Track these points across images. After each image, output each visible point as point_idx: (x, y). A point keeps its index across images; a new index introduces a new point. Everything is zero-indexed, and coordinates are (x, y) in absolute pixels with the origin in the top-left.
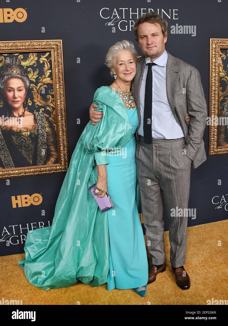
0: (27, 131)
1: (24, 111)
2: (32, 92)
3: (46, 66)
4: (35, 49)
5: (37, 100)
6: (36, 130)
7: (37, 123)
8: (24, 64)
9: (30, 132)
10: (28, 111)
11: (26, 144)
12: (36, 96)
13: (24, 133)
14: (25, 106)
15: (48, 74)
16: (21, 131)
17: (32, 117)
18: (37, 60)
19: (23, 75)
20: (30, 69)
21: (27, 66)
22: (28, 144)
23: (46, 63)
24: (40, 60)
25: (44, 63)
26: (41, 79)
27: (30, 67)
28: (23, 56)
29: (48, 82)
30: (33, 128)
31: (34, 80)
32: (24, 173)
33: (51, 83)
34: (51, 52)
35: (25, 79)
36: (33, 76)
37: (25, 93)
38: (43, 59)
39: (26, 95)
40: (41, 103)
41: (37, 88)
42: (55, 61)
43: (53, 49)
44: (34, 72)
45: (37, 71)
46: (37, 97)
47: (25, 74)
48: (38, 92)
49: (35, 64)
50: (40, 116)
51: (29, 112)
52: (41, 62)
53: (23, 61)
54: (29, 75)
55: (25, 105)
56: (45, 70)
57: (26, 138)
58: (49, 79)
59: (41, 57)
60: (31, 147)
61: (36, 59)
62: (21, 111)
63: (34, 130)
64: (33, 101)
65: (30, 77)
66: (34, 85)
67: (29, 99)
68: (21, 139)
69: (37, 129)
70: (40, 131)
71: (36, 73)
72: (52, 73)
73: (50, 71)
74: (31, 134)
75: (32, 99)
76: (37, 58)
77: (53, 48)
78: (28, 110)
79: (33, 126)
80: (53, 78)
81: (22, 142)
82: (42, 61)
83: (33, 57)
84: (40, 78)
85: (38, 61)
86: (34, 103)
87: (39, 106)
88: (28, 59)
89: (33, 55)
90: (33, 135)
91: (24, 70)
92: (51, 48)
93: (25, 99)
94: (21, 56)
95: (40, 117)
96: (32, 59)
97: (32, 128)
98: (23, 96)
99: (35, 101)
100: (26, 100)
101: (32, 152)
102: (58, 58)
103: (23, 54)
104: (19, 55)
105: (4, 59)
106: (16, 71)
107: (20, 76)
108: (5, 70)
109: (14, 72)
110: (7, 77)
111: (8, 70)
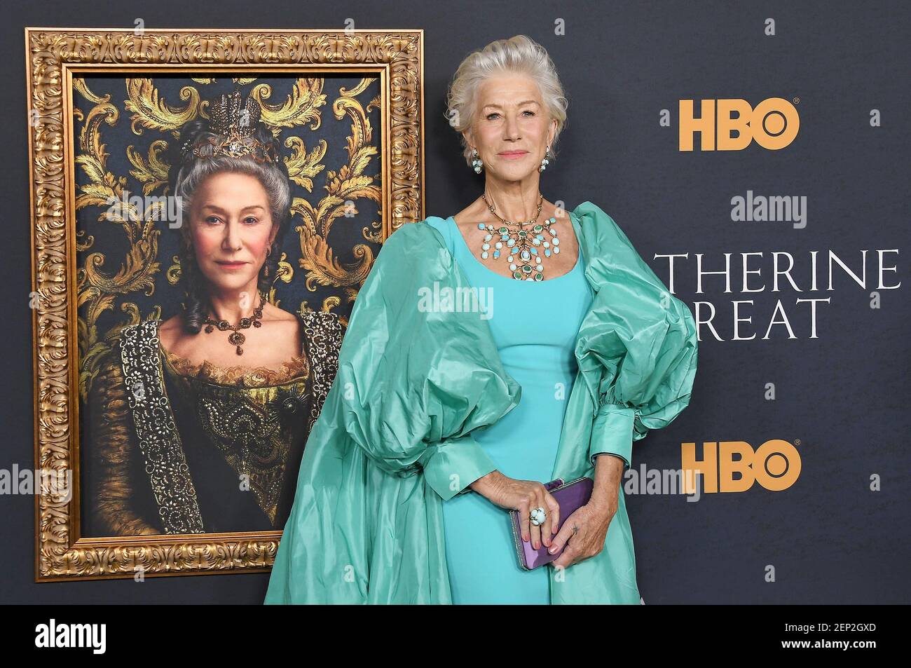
0: (266, 385)
1: (262, 304)
2: (299, 228)
3: (356, 129)
4: (317, 61)
5: (316, 264)
6: (303, 381)
7: (307, 352)
8: (271, 117)
9: (279, 390)
10: (275, 305)
11: (260, 439)
12: (309, 246)
13: (253, 393)
14: (264, 282)
15: (364, 162)
16: (241, 381)
17: (292, 327)
18: (323, 105)
19: (267, 162)
20: (296, 139)
21: (283, 128)
22: (267, 439)
23: (356, 119)
24: (335, 105)
25: (348, 119)
26: (336, 180)
27: (297, 130)
28: (272, 89)
29: (362, 193)
30: (292, 374)
31: (308, 185)
32: (240, 557)
33: (373, 198)
34: (378, 75)
35: (274, 179)
36: (304, 167)
37: (268, 233)
38: (347, 101)
39: (273, 240)
40: (328, 274)
41: (319, 217)
42: (392, 112)
43: (387, 65)
44: (308, 151)
45: (321, 150)
46: (316, 251)
47: (272, 158)
48: (319, 231)
49: (313, 121)
50: (321, 325)
51: (280, 307)
52: (340, 113)
53: (269, 109)
54: (287, 164)
55: (266, 278)
56: (353, 147)
57: (261, 411)
58: (367, 181)
59: (340, 96)
60: (276, 452)
61: (320, 100)
62: (247, 302)
63: (294, 382)
64: (300, 264)
65: (292, 170)
66: (305, 203)
67: (283, 258)
68: (239, 414)
69: (306, 377)
70: (317, 388)
71: (316, 156)
72: (381, 158)
73: (372, 151)
74: (281, 395)
75: (296, 257)
76: (323, 97)
77: (389, 61)
78: (275, 299)
79: (291, 366)
80: (380, 177)
81: (244, 426)
82: (344, 108)
83: (309, 94)
84: (331, 175)
85: (326, 110)
86: (300, 273)
87: (319, 286)
88: (290, 100)
89: (310, 86)
90: (290, 402)
91: (270, 143)
92: (381, 61)
93: (268, 258)
94: (263, 90)
95: (321, 329)
96: (303, 100)
97: (289, 373)
98: (263, 244)
99: (308, 267)
100: (272, 259)
101: (280, 470)
102: (405, 99)
103: (270, 80)
104: (254, 84)
105: (196, 98)
106: (238, 146)
107: (253, 165)
108: (199, 137)
109: (234, 148)
110: (206, 167)
111: (210, 138)
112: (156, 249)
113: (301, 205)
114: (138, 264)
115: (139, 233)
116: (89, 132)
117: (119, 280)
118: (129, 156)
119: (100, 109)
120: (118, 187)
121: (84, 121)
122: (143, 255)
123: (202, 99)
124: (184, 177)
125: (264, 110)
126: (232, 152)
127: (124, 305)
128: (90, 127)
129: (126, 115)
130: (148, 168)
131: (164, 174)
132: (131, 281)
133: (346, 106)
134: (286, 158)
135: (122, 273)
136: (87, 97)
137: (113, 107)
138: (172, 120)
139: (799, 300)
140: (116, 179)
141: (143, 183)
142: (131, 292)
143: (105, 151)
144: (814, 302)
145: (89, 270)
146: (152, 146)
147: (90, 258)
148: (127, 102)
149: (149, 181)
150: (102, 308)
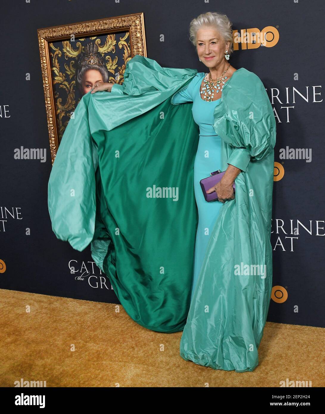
3: (126, 51)
8: (102, 50)
18: (115, 44)
19: (101, 65)
20: (109, 57)
21: (105, 53)
23: (125, 48)
24: (119, 44)
25: (123, 48)
26: (121, 70)
27: (108, 54)
28: (101, 40)
31: (113, 72)
35: (103, 71)
36: (111, 66)
44: (112, 61)
47: (103, 64)
49: (113, 50)
52: (121, 46)
53: (100, 47)
56: (125, 58)
59: (120, 41)
61: (114, 43)
65: (108, 67)
71: (115, 62)
82: (122, 45)
83: (111, 41)
84: (119, 68)
85: (116, 46)
88: (106, 44)
89: (111, 38)
91: (101, 59)
94: (98, 41)
96: (109, 43)
103: (101, 37)
104: (96, 39)
105: (81, 46)
106: (93, 61)
107: (97, 67)
108: (82, 59)
109: (92, 61)
110: (85, 68)
111: (85, 59)
112: (74, 96)
113: (112, 79)
114: (70, 101)
115: (70, 91)
116: (55, 60)
117: (66, 106)
118: (65, 67)
119: (57, 52)
120: (63, 77)
121: (53, 56)
122: (71, 98)
123: (82, 46)
124: (80, 72)
125: (99, 48)
126: (92, 63)
127: (68, 114)
128: (55, 58)
129: (63, 53)
130: (70, 70)
131: (74, 72)
132: (69, 106)
133: (122, 44)
134: (106, 63)
135: (66, 104)
136: (53, 49)
137: (60, 51)
138: (75, 54)
139: (282, 107)
140: (63, 74)
141: (69, 75)
142: (69, 110)
143: (59, 66)
144: (288, 108)
145: (58, 104)
146: (71, 63)
147: (58, 100)
148: (63, 49)
149: (71, 74)
150: (63, 115)
